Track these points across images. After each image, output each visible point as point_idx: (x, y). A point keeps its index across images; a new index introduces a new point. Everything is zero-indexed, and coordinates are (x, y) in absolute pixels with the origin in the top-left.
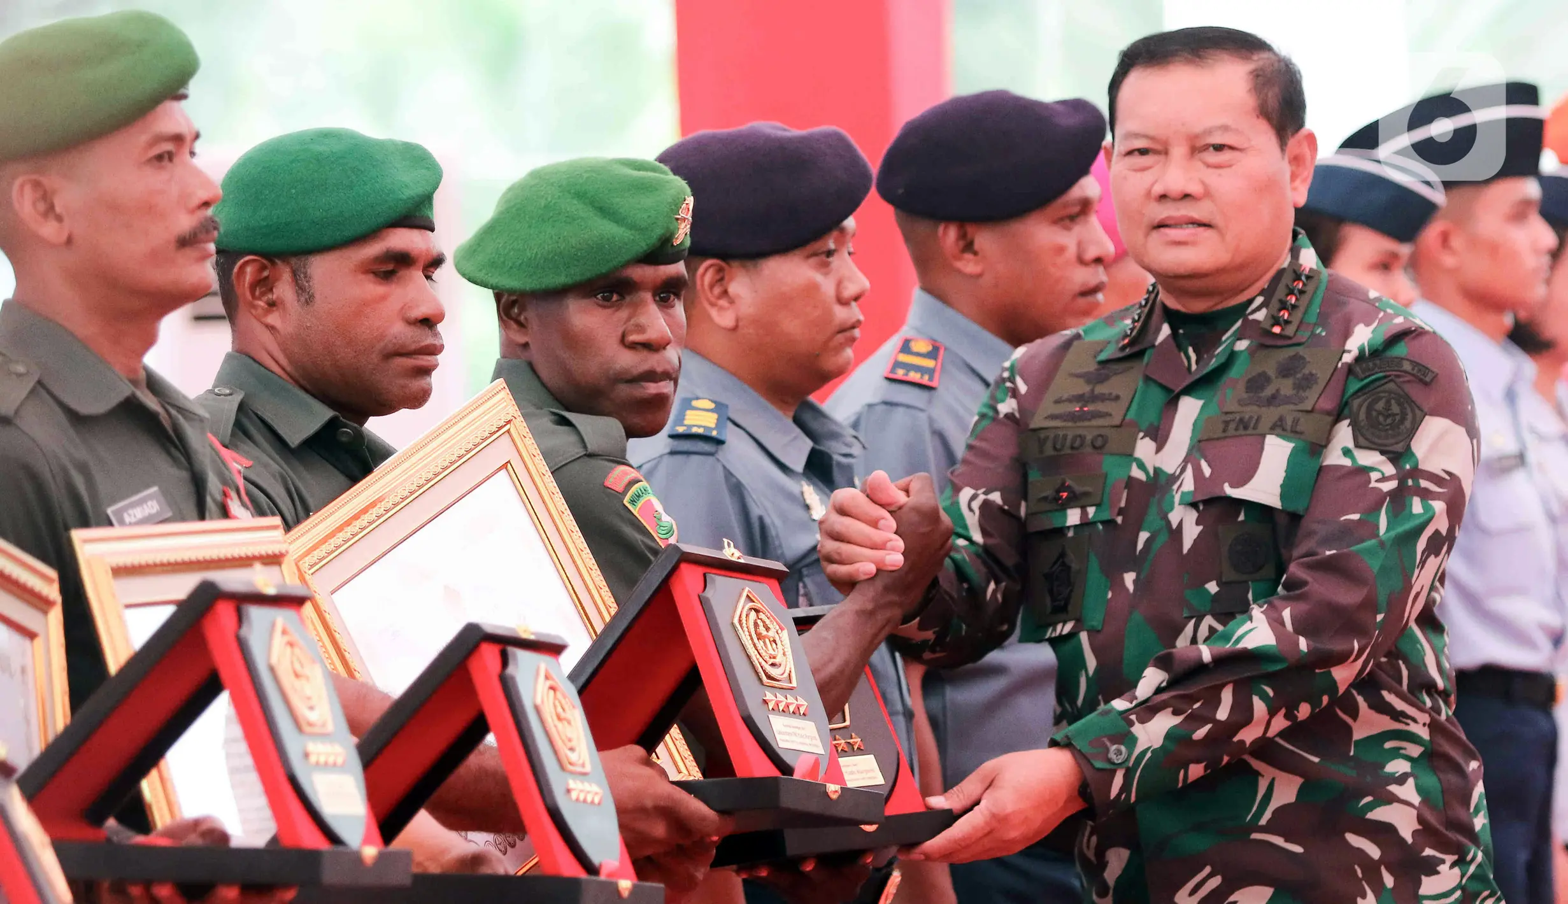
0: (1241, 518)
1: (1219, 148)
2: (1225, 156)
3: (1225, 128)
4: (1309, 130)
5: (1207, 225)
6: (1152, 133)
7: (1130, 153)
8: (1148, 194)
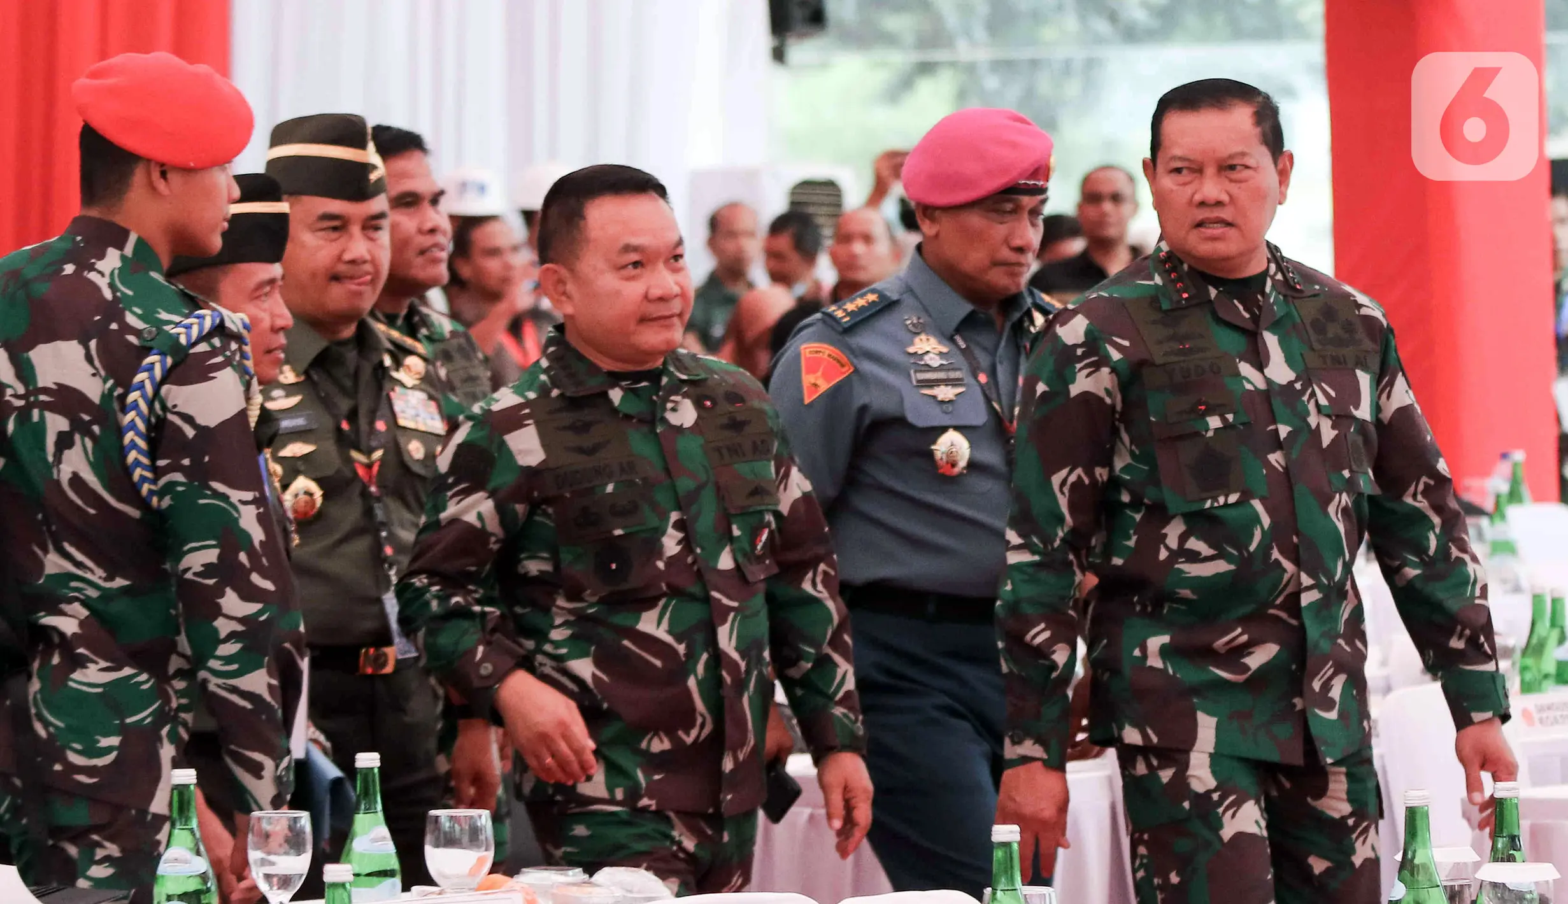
0: (1352, 430)
1: (1234, 167)
3: (1241, 153)
4: (1288, 150)
7: (1173, 171)
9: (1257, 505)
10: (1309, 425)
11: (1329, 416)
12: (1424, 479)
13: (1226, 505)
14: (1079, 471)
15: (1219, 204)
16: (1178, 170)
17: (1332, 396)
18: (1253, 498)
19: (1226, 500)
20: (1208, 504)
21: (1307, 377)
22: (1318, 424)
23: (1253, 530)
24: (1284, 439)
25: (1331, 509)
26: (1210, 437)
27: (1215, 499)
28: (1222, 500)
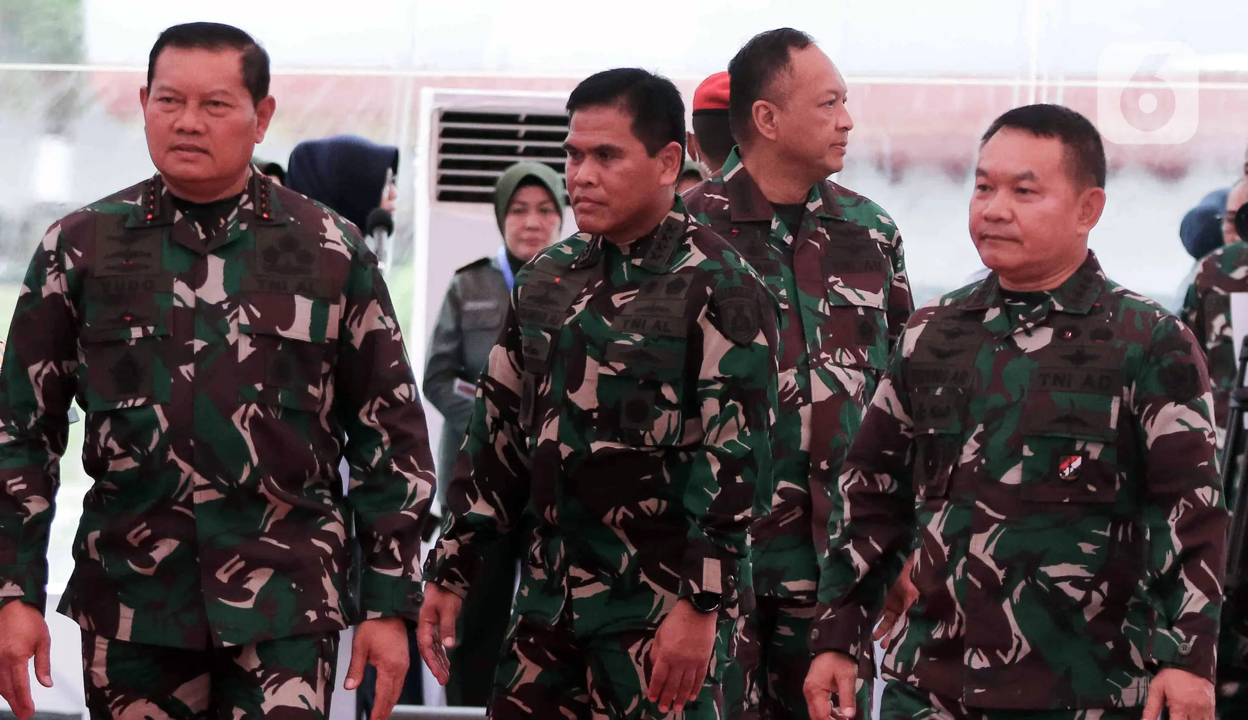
0: (280, 348)
1: (216, 104)
2: (220, 110)
3: (224, 93)
4: (271, 96)
5: (205, 152)
6: (176, 88)
7: (161, 99)
8: (171, 127)
9: (158, 409)
10: (227, 341)
11: (250, 335)
12: (379, 400)
13: (133, 407)
14: (51, 364)
15: (195, 133)
16: (168, 100)
17: (256, 317)
18: (156, 403)
19: (134, 403)
20: (119, 406)
21: (235, 298)
22: (238, 340)
23: (152, 430)
24: (198, 352)
25: (236, 419)
26: (132, 346)
27: (126, 402)
28: (130, 402)
